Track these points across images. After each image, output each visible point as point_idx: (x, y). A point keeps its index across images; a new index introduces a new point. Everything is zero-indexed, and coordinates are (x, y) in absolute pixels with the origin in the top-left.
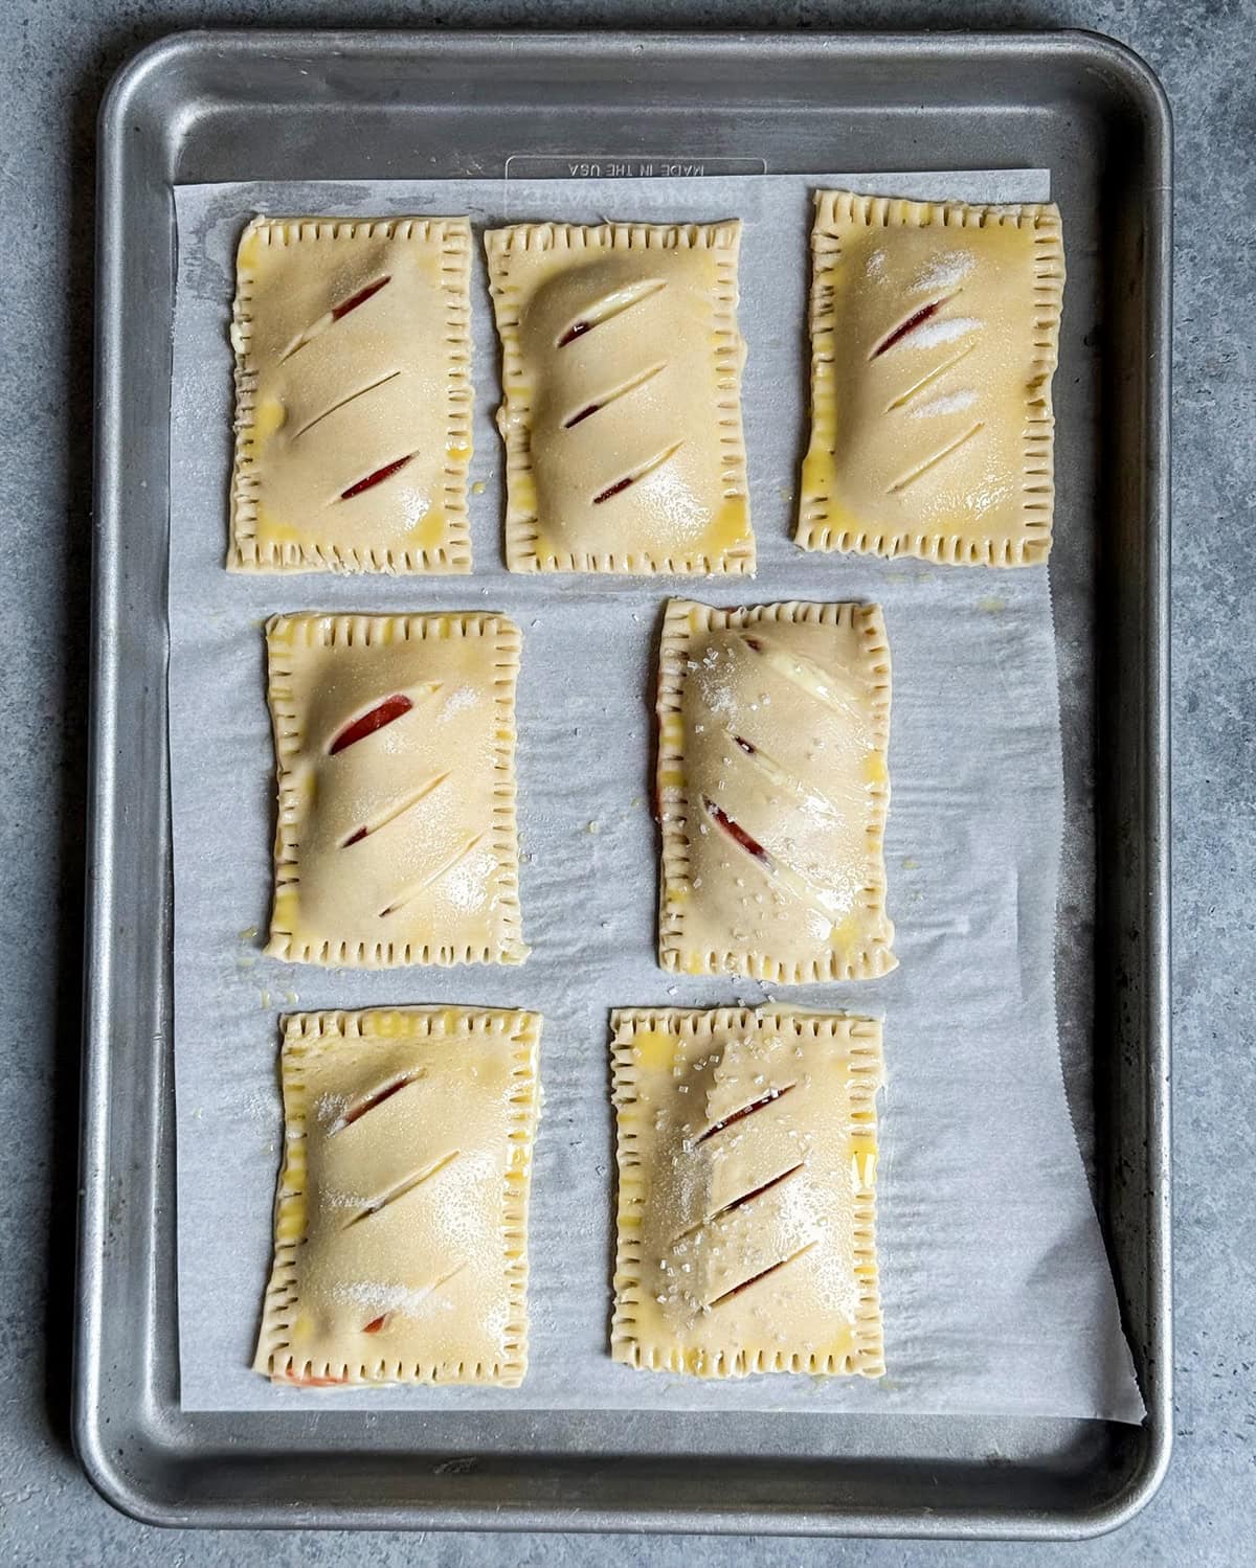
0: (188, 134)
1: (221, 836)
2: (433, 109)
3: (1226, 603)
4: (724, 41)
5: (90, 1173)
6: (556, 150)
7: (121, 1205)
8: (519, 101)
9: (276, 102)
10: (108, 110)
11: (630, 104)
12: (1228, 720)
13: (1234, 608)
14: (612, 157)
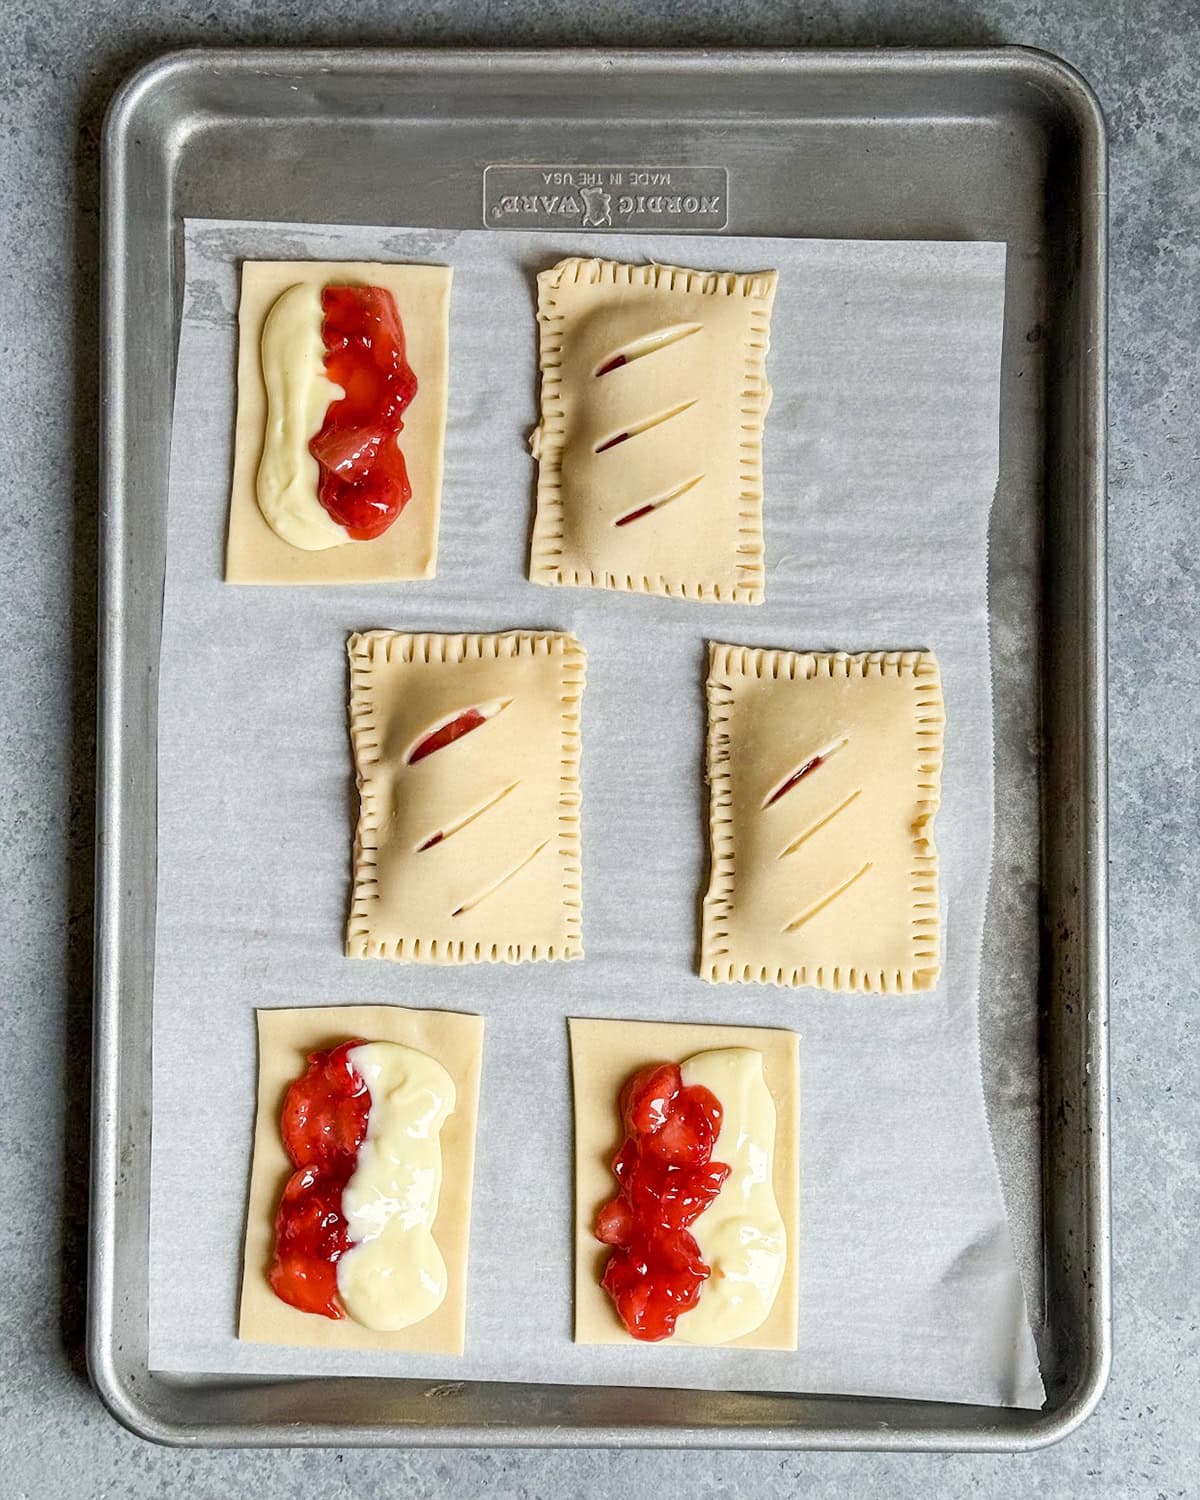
0: (185, 146)
1: (203, 836)
2: (415, 122)
3: (1126, 694)
4: (688, 57)
5: (102, 1117)
6: (532, 160)
7: (131, 1148)
8: (497, 114)
9: (268, 116)
10: (111, 123)
11: (600, 116)
12: (1130, 805)
13: (1134, 699)
14: (584, 166)
